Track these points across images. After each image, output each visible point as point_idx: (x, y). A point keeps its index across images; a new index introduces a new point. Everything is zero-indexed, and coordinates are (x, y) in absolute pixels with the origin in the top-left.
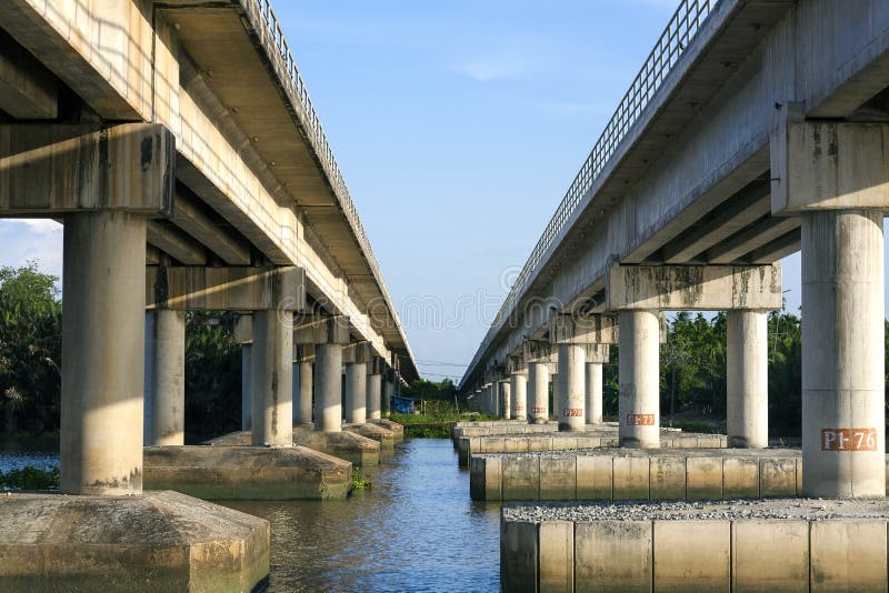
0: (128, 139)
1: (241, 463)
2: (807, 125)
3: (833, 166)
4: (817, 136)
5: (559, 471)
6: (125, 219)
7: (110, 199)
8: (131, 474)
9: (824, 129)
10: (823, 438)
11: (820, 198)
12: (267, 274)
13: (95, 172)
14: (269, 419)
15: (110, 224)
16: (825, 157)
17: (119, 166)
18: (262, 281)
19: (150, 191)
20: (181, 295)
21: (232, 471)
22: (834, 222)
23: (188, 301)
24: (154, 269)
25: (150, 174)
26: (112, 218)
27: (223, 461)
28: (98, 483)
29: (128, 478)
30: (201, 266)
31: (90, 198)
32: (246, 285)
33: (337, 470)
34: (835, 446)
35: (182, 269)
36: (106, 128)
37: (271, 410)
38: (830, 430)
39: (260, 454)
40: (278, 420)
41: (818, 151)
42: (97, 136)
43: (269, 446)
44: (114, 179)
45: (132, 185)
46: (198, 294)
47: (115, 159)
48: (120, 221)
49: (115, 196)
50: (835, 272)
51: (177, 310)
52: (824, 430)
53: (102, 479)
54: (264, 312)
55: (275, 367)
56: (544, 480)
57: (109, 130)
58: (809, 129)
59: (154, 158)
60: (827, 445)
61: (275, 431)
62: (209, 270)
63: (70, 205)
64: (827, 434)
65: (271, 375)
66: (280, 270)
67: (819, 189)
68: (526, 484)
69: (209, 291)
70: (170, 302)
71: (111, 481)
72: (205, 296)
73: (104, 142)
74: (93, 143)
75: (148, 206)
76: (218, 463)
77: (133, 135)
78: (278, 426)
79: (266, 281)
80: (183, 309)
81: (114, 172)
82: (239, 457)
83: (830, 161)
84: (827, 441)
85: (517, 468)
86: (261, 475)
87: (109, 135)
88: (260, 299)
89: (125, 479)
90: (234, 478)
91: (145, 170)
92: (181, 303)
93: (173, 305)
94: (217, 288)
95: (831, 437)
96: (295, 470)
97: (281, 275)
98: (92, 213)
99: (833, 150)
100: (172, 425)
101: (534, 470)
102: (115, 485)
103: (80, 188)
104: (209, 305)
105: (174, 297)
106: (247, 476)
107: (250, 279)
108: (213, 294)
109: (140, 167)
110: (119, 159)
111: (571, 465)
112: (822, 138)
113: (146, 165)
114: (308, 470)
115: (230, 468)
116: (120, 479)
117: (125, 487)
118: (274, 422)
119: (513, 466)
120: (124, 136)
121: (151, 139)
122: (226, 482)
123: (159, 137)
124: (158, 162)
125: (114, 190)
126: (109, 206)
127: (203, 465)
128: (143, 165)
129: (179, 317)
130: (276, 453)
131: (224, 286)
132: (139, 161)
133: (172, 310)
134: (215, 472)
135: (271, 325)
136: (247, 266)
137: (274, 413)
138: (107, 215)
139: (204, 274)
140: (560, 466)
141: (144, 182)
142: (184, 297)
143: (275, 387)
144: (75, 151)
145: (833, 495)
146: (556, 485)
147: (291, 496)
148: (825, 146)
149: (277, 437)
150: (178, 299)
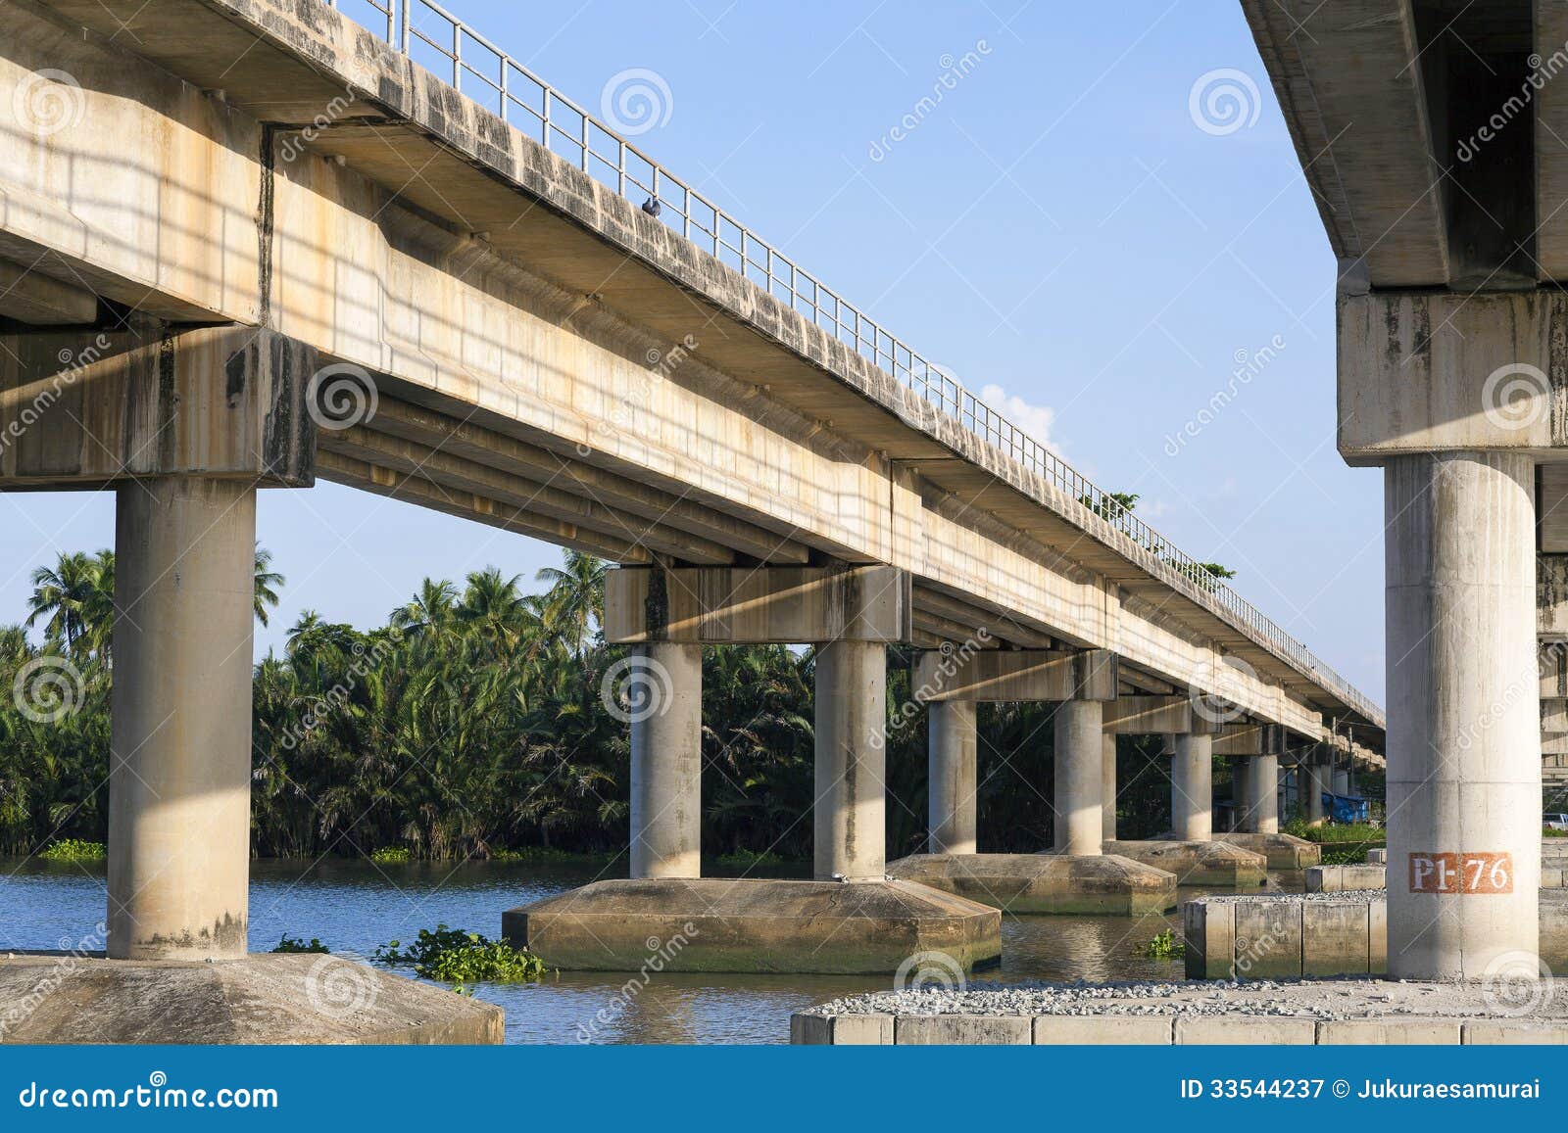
0: (205, 355)
1: (780, 909)
2: (1373, 300)
3: (1422, 372)
4: (1392, 321)
5: (1337, 929)
6: (207, 490)
7: (176, 455)
8: (218, 925)
9: (1406, 306)
10: (1412, 869)
11: (1397, 430)
12: (836, 578)
13: (152, 410)
14: (841, 832)
15: (180, 500)
16: (1408, 358)
17: (191, 402)
18: (827, 590)
19: (240, 443)
20: (690, 616)
21: (764, 920)
22: (1428, 476)
23: (702, 627)
24: (644, 574)
25: (240, 412)
26: (184, 489)
27: (752, 905)
28: (157, 940)
29: (211, 931)
30: (721, 566)
31: (143, 455)
32: (799, 597)
33: (947, 923)
34: (1431, 884)
35: (690, 571)
36: (171, 337)
37: (843, 815)
38: (1423, 855)
39: (816, 894)
40: (857, 833)
41: (1394, 347)
42: (156, 348)
43: (840, 880)
44: (184, 420)
45: (211, 432)
46: (716, 614)
47: (184, 389)
48: (197, 494)
49: (183, 451)
50: (1430, 567)
51: (685, 643)
52: (1413, 856)
53: (164, 933)
54: (834, 645)
55: (850, 741)
56: (1311, 945)
57: (175, 339)
58: (1377, 307)
59: (247, 384)
60: (1419, 885)
61: (851, 855)
62: (736, 573)
63: (115, 467)
64: (1418, 862)
65: (844, 758)
66: (857, 571)
67: (1396, 414)
68: (1282, 951)
69: (736, 608)
70: (671, 627)
71: (179, 935)
72: (730, 616)
73: (167, 359)
74: (149, 360)
75: (240, 468)
76: (744, 910)
77: (213, 344)
78: (857, 845)
79: (834, 589)
80: (694, 641)
81: (184, 411)
82: (781, 899)
83: (1416, 366)
84: (1418, 874)
85: (1262, 922)
86: (813, 929)
87: (176, 346)
88: (824, 622)
89: (204, 933)
90: (769, 936)
91: (232, 406)
92: (690, 628)
93: (677, 632)
94: (751, 603)
95: (1424, 868)
96: (872, 921)
97: (862, 578)
98: (152, 480)
99: (1423, 344)
100: (676, 843)
101: (1292, 924)
102: (186, 942)
103: (128, 440)
104: (738, 634)
105: (677, 620)
106: (790, 932)
107: (807, 587)
108: (744, 614)
109: (225, 401)
110: (192, 387)
111: (1359, 917)
112: (1401, 321)
113: (235, 398)
114: (894, 923)
115: (759, 917)
116: (195, 934)
117: (206, 947)
118: (850, 838)
119: (1256, 919)
120: (198, 347)
121: (242, 354)
122: (753, 942)
123: (255, 349)
124: (254, 392)
125: (183, 442)
126: (175, 468)
127: (714, 913)
128: (229, 396)
129: (689, 655)
130: (846, 892)
131: (761, 600)
132: (222, 390)
133: (677, 643)
134: (734, 923)
135: (844, 667)
136: (802, 565)
137: (850, 823)
138: (175, 484)
139: (729, 581)
140: (1341, 919)
141: (231, 427)
142: (695, 620)
143: (851, 777)
144: (121, 372)
145: (1426, 975)
146: (1333, 953)
147: (864, 968)
148: (1406, 337)
149: (854, 863)
150: (684, 624)
